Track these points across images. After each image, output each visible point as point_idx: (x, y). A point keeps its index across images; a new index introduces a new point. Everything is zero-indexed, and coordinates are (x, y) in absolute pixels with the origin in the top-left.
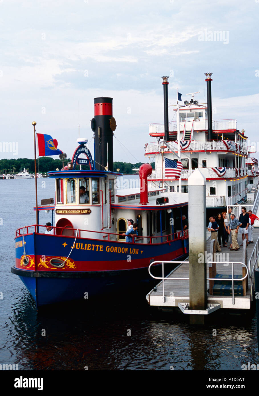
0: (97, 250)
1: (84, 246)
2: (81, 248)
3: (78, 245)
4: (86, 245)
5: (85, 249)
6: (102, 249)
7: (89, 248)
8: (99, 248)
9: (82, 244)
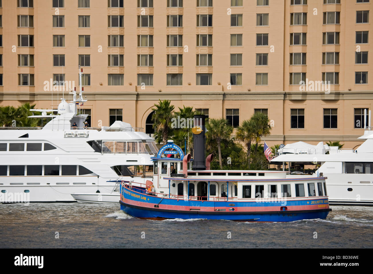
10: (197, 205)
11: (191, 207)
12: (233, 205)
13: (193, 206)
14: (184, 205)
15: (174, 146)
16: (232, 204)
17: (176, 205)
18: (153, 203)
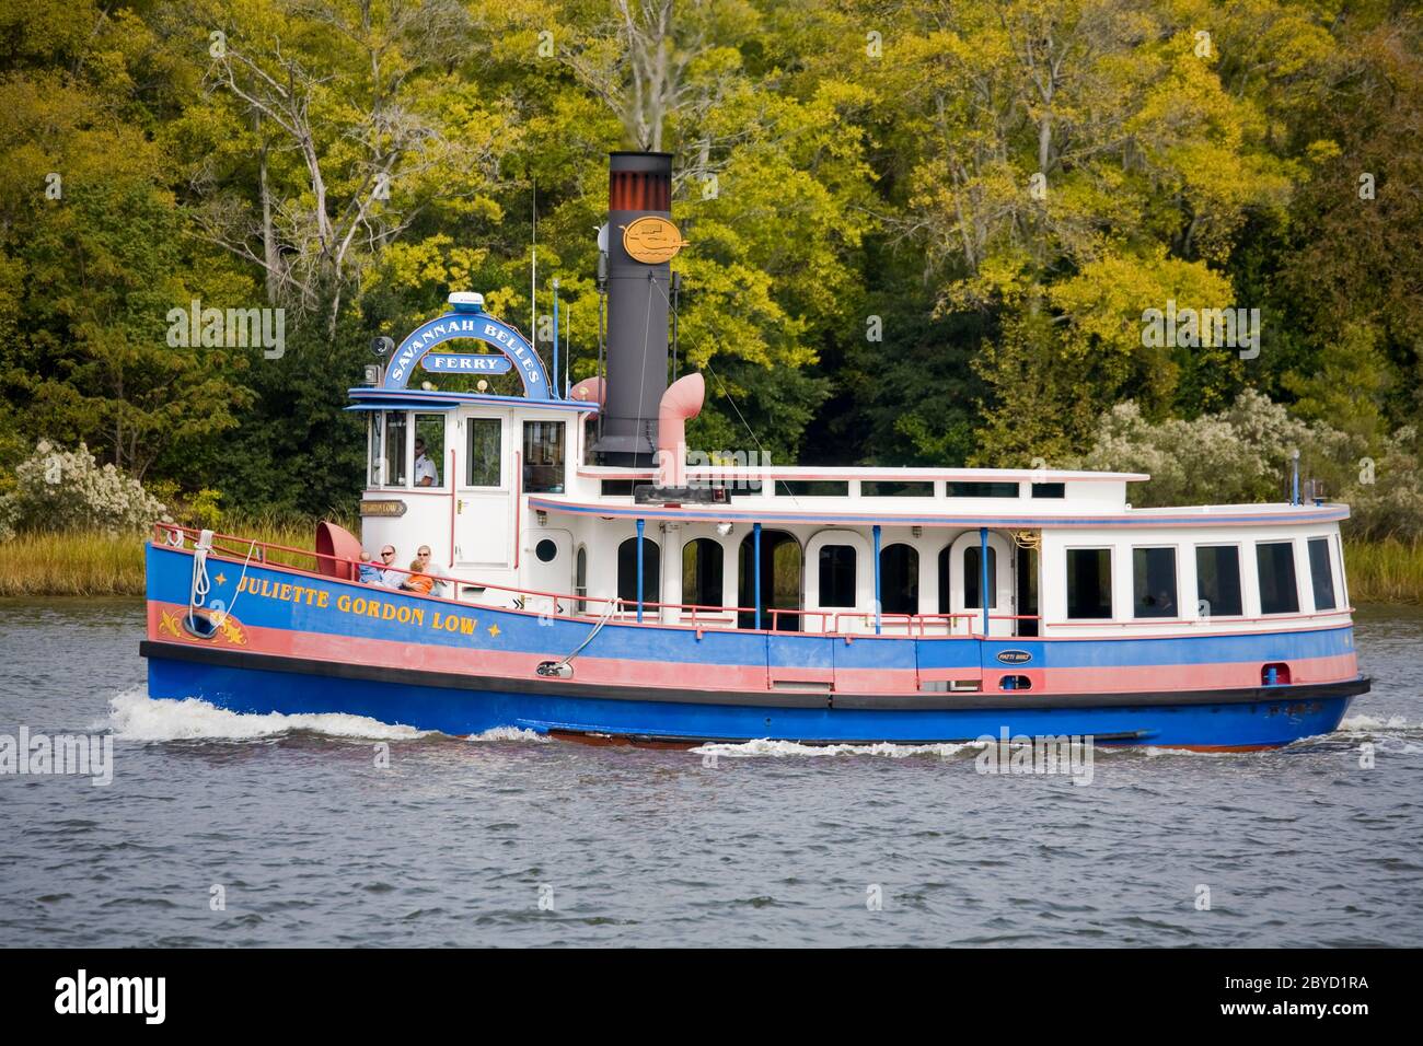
0: (309, 602)
1: (270, 588)
2: (264, 593)
3: (256, 583)
4: (277, 585)
5: (275, 596)
6: (324, 602)
7: (287, 595)
8: (315, 598)
9: (266, 583)
10: (812, 660)
11: (777, 673)
12: (1018, 657)
13: (792, 667)
14: (734, 661)
15: (489, 329)
16: (1016, 653)
17: (686, 661)
18: (526, 649)
